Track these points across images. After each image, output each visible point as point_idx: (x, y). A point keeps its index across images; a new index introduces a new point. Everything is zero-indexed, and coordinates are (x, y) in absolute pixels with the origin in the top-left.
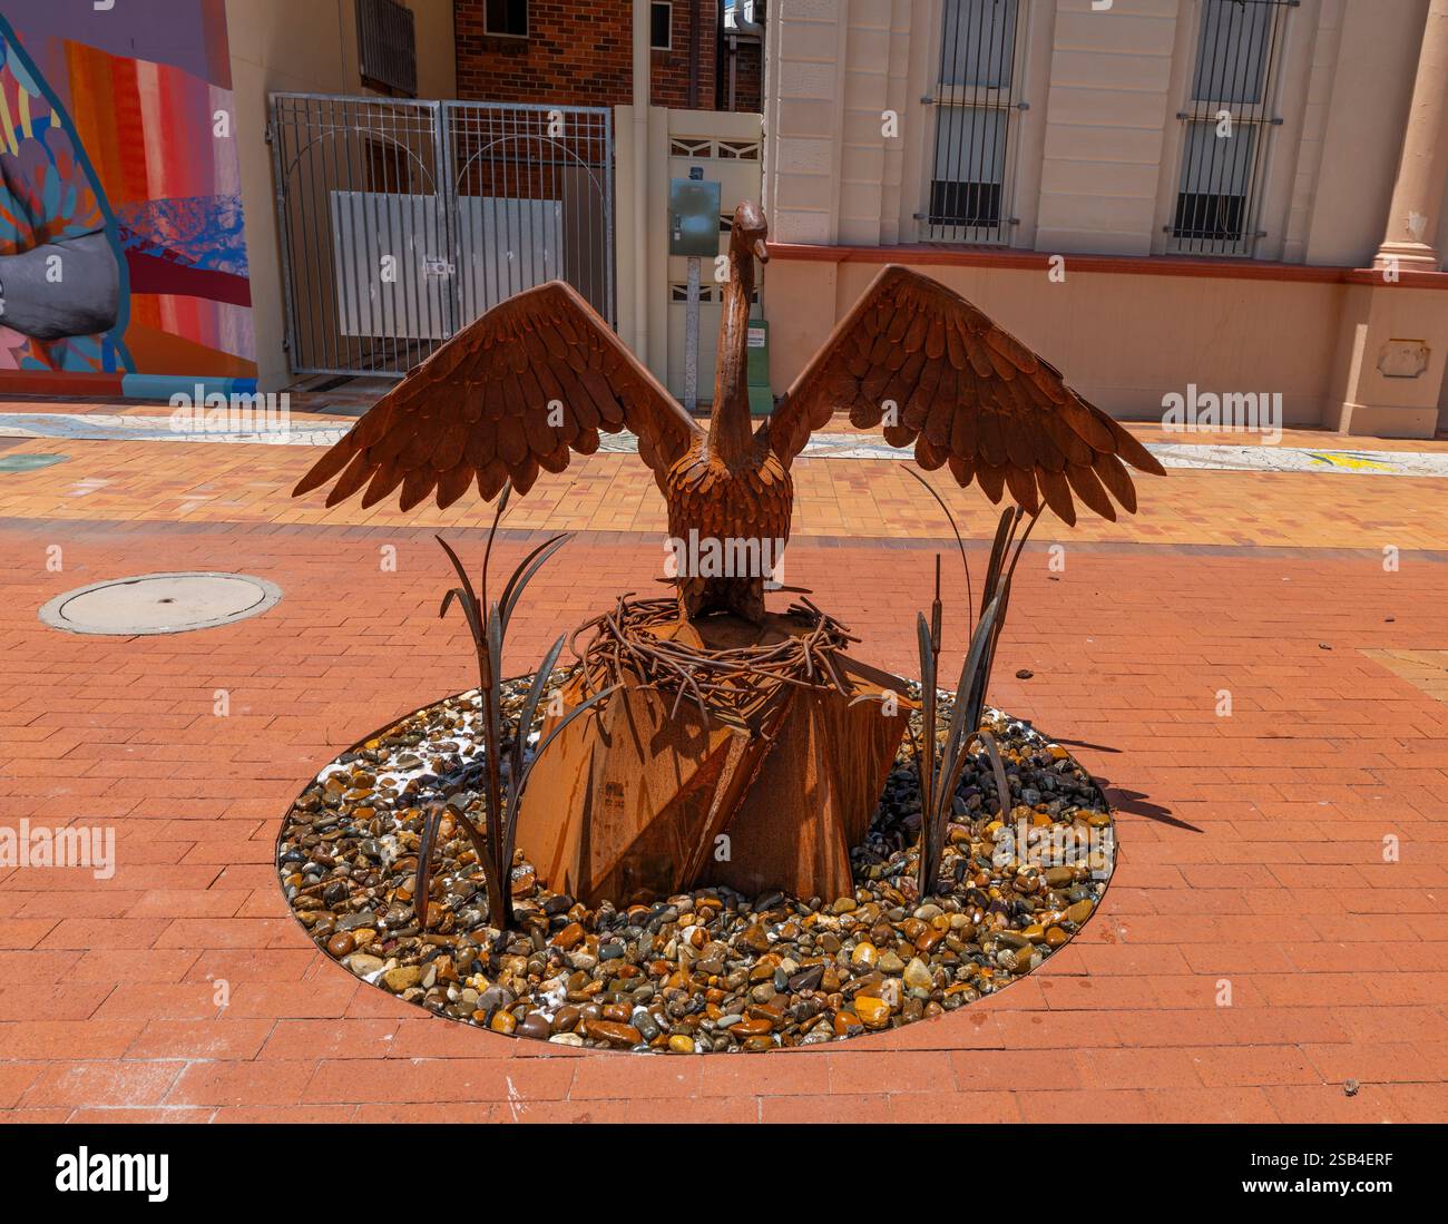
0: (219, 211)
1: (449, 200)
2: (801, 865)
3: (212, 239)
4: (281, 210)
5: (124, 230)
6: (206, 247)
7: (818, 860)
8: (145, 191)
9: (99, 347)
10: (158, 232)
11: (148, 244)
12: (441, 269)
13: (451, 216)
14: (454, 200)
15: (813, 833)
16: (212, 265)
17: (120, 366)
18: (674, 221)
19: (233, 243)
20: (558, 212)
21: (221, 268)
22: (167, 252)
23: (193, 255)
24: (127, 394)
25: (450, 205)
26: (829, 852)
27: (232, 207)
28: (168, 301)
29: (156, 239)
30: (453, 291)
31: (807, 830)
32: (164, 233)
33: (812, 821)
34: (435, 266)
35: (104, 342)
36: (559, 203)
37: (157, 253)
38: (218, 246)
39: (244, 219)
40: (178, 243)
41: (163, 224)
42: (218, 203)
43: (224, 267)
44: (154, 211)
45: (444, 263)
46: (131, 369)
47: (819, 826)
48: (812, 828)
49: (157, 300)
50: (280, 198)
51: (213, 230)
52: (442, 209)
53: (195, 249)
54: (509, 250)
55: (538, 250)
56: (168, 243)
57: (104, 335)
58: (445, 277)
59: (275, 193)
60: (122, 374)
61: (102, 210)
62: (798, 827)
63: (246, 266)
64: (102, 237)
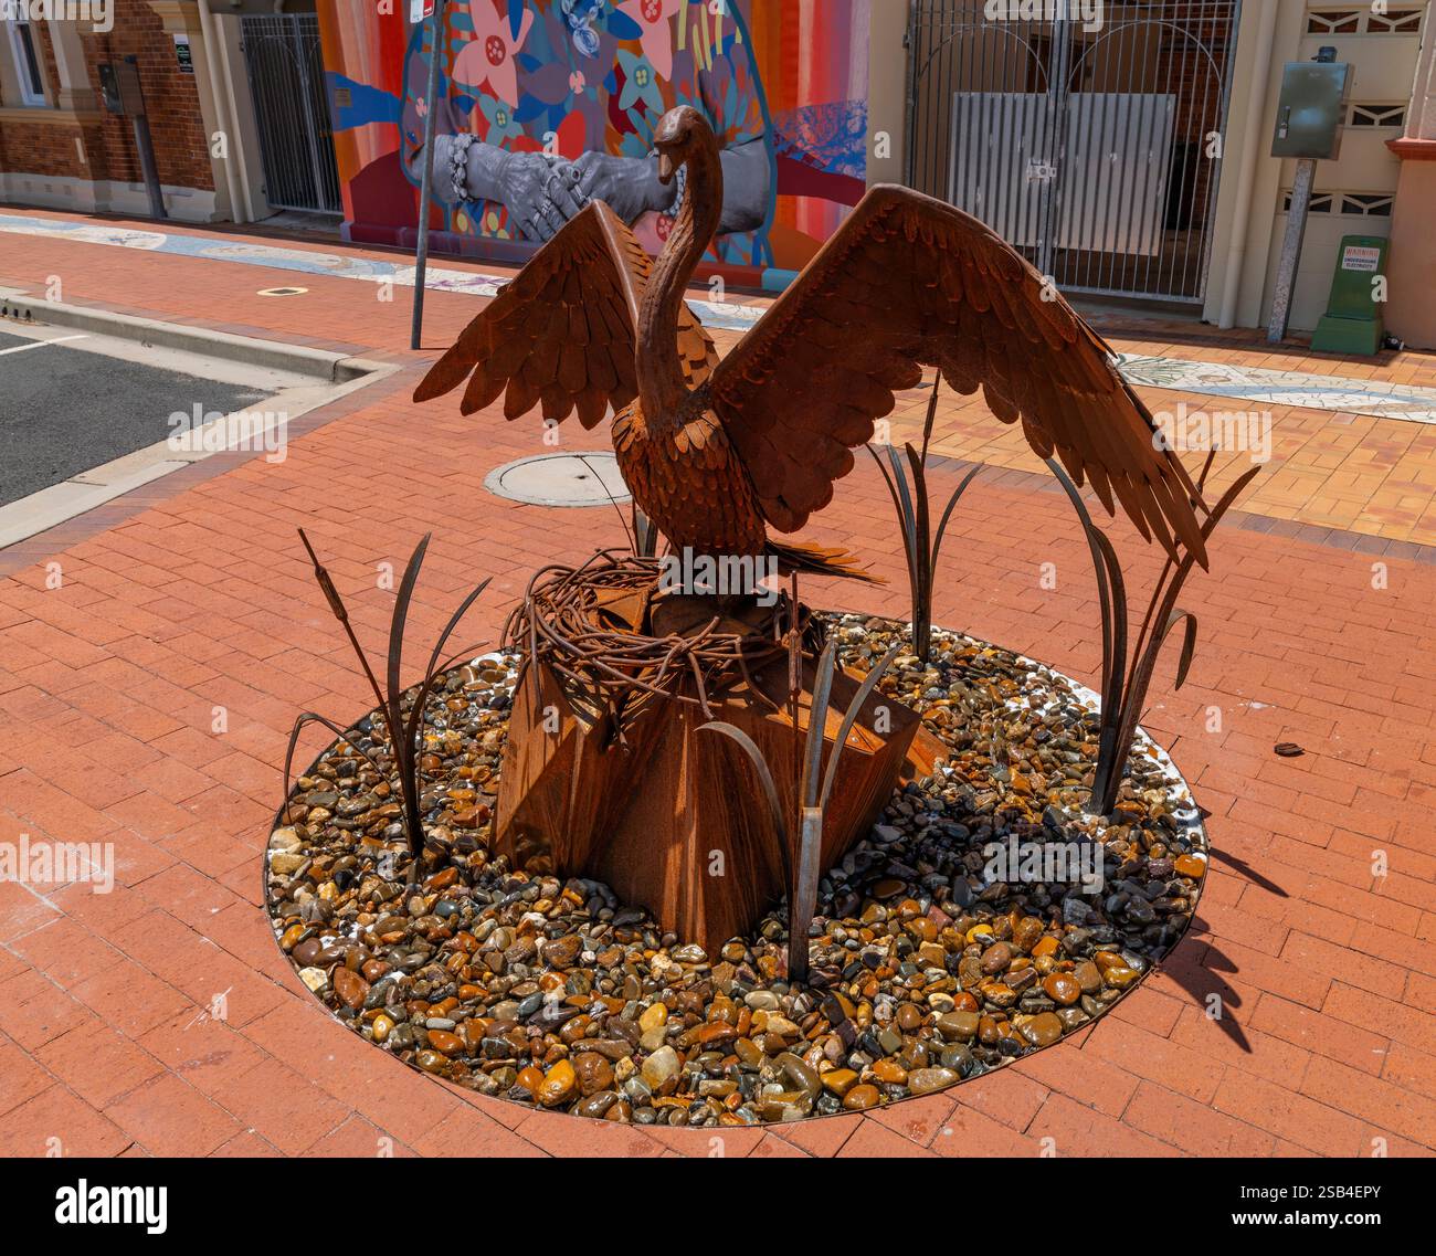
0: (849, 116)
1: (1060, 98)
2: (667, 891)
3: (841, 143)
4: (910, 113)
5: (777, 136)
6: (835, 152)
7: (681, 892)
8: (794, 99)
9: (751, 242)
10: (801, 138)
11: (793, 149)
12: (1043, 172)
13: (1059, 115)
14: (1066, 98)
15: (678, 862)
16: (839, 168)
17: (764, 262)
18: (1285, 116)
19: (856, 148)
20: (1171, 107)
21: (845, 172)
22: (806, 156)
23: (825, 160)
24: (765, 286)
25: (1060, 105)
26: (691, 889)
27: (858, 112)
28: (802, 200)
29: (799, 144)
30: (1053, 197)
31: (674, 854)
32: (806, 138)
33: (678, 848)
34: (1038, 168)
35: (755, 239)
36: (1173, 97)
37: (798, 157)
38: (845, 150)
39: (867, 124)
40: (815, 148)
41: (805, 130)
42: (848, 108)
43: (848, 170)
44: (800, 118)
45: (1047, 165)
46: (771, 265)
47: (684, 855)
48: (678, 857)
49: (795, 202)
50: (911, 101)
51: (844, 135)
52: (1051, 108)
53: (828, 153)
54: (1113, 151)
55: (1143, 151)
56: (808, 148)
57: (755, 232)
58: (1046, 181)
59: (907, 97)
60: (764, 268)
61: (764, 118)
62: (666, 848)
63: (864, 169)
64: (761, 142)
